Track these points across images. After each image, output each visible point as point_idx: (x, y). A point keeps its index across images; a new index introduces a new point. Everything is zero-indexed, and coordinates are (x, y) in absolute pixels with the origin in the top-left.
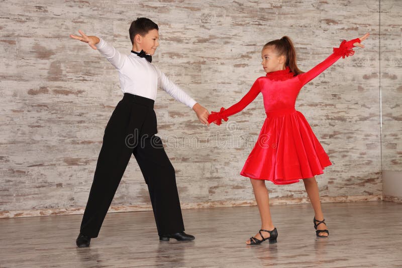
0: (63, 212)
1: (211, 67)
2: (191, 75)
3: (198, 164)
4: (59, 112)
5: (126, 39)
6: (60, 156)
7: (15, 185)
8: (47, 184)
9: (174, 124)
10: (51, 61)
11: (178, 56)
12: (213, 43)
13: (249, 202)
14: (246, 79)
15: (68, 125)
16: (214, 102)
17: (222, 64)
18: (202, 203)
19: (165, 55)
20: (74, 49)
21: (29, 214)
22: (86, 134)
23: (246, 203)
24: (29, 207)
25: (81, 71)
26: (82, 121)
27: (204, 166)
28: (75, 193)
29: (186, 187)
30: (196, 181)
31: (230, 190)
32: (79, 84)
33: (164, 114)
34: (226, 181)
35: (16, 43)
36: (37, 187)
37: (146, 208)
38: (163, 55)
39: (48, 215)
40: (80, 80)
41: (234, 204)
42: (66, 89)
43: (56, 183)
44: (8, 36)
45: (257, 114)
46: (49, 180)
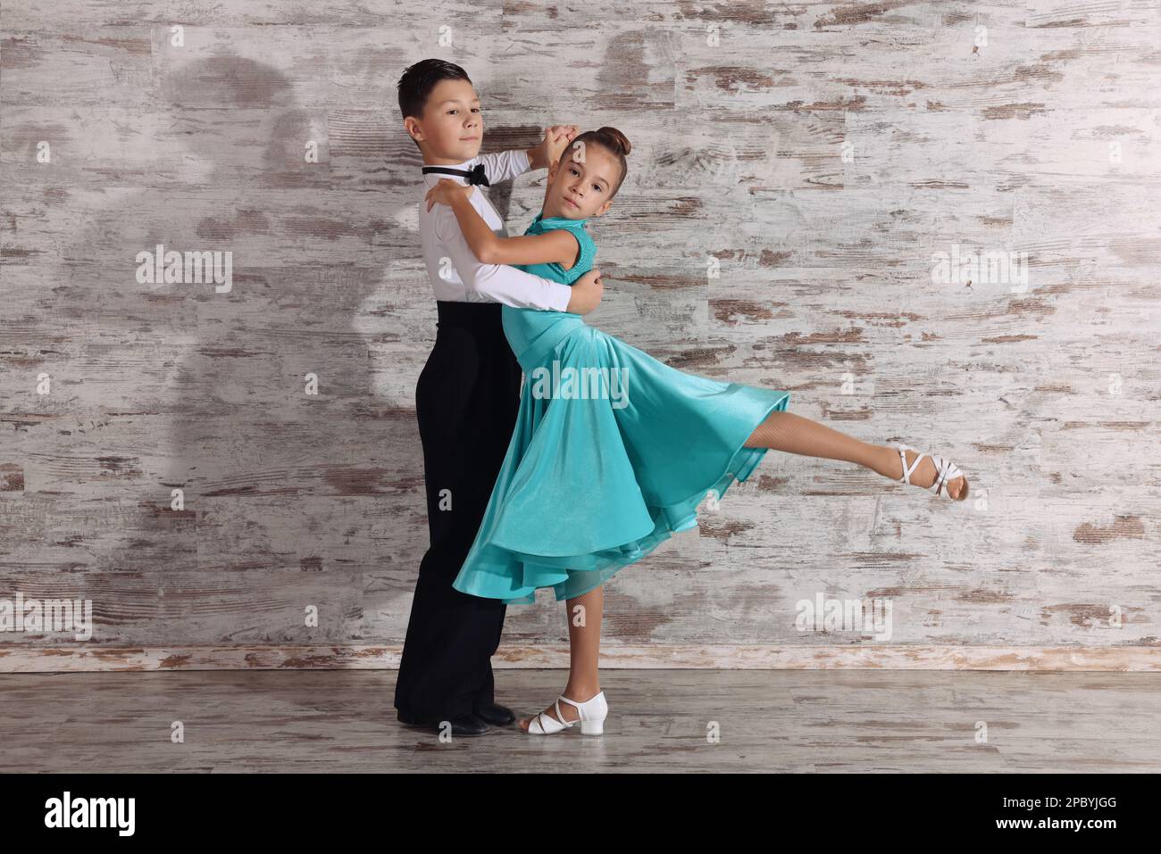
0: (324, 659)
1: (885, 119)
2: (800, 156)
3: (821, 500)
4: (306, 301)
5: (549, 21)
6: (312, 460)
7: (163, 557)
8: (269, 559)
9: (732, 349)
10: (275, 111)
11: (753, 78)
12: (896, 20)
13: (1023, 653)
14: (1032, 168)
15: (339, 350)
16: (892, 263)
17: (932, 107)
18: (834, 651)
19: (702, 79)
20: (358, 65)
21: (210, 661)
22: (402, 383)
23: (1013, 659)
24: (209, 635)
25: (382, 149)
26: (386, 335)
27: (845, 511)
28: (366, 592)
29: (775, 588)
30: (815, 567)
31: (947, 605)
32: (378, 195)
33: (692, 309)
34: (933, 568)
35: (154, 46)
36: (236, 569)
37: (620, 657)
38: (690, 79)
39: (275, 667)
40: (380, 182)
41: (964, 660)
42: (326, 217)
43: (299, 557)
44: (125, 24)
45: (1076, 308)
46: (277, 546)
